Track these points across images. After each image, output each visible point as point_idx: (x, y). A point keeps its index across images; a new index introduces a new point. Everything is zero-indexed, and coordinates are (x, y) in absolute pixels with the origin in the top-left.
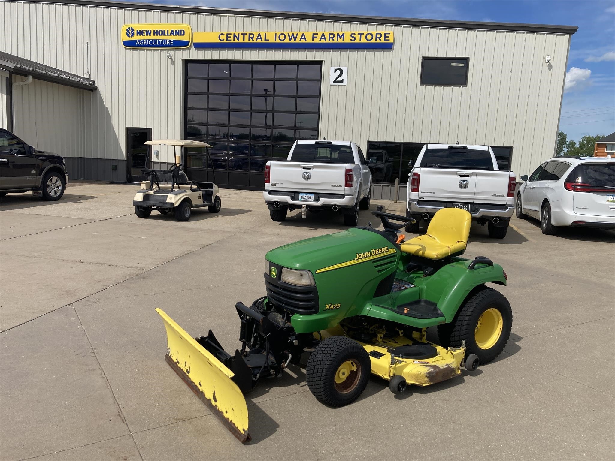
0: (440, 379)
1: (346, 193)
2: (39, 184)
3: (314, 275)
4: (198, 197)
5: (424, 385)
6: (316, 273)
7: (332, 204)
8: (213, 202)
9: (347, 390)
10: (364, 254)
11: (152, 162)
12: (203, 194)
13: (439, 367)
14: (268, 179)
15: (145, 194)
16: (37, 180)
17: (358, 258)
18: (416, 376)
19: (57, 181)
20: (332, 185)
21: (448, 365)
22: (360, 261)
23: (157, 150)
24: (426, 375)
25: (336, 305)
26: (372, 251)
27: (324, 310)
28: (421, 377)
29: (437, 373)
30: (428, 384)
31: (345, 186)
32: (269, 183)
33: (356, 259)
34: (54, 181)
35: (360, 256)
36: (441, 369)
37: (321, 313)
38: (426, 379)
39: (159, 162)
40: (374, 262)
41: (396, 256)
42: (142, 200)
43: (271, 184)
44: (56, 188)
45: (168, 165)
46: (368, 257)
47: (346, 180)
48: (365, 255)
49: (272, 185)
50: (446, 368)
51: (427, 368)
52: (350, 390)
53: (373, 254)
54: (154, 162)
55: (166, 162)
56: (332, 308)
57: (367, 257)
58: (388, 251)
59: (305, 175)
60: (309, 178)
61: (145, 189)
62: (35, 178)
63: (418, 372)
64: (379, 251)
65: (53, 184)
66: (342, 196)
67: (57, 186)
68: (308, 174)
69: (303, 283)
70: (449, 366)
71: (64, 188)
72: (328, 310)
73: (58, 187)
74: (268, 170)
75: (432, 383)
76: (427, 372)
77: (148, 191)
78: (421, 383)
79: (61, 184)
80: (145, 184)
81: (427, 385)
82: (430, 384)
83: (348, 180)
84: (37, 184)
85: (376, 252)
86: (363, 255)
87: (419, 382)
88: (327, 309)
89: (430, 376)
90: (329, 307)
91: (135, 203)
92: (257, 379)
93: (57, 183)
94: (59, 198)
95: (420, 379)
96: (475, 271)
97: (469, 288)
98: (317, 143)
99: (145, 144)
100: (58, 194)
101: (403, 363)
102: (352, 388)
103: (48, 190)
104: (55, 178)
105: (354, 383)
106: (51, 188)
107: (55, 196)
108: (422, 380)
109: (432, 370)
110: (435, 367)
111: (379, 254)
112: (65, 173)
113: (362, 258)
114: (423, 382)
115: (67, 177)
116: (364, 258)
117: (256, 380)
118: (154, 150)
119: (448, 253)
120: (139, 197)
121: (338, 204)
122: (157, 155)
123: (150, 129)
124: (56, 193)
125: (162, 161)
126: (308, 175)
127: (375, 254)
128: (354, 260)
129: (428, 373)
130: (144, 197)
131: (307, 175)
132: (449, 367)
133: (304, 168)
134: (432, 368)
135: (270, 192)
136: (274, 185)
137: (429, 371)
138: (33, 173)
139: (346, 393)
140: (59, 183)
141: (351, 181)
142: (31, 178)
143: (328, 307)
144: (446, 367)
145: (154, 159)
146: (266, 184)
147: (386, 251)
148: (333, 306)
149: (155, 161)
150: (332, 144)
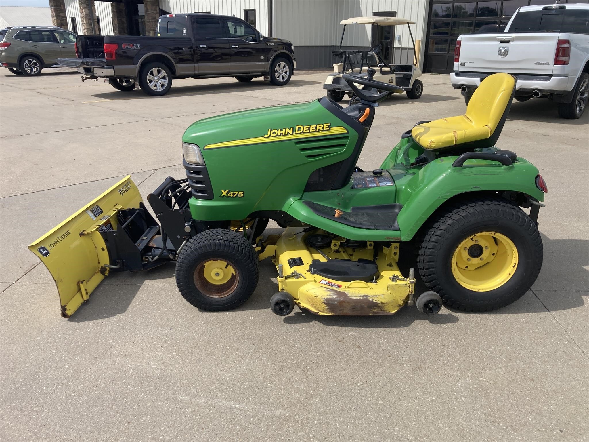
0: (347, 311)
1: (555, 73)
2: (267, 69)
3: (203, 152)
4: (389, 80)
5: (321, 313)
6: (204, 149)
7: (532, 87)
8: (411, 87)
9: (219, 294)
10: (281, 130)
11: (394, 48)
12: (396, 78)
13: (349, 295)
14: (457, 57)
15: (335, 77)
16: (265, 66)
17: (270, 135)
18: (312, 300)
19: (284, 67)
20: (535, 63)
21: (366, 296)
22: (271, 139)
23: (400, 34)
24: (323, 300)
25: (237, 193)
26: (297, 127)
27: (220, 197)
28: (317, 302)
29: (341, 303)
30: (328, 314)
31: (555, 64)
32: (458, 62)
33: (265, 136)
34: (282, 66)
35: (274, 133)
36: (350, 298)
37: (217, 200)
38: (324, 306)
39: (400, 48)
40: (297, 143)
41: (347, 138)
42: (331, 84)
43: (460, 63)
44: (284, 73)
45: (409, 51)
46: (288, 135)
47: (557, 55)
48: (283, 132)
49: (461, 65)
50: (360, 299)
51: (329, 293)
52: (224, 295)
53: (297, 132)
54: (396, 48)
55: (407, 47)
56: (232, 195)
57: (285, 135)
58: (329, 130)
59: (501, 50)
60: (506, 53)
61: (337, 72)
62: (264, 63)
63: (314, 295)
64: (311, 128)
65: (281, 69)
66: (547, 77)
67: (285, 71)
68: (506, 49)
69: (191, 160)
70: (369, 298)
71: (292, 73)
72: (226, 197)
73: (286, 73)
74: (458, 46)
75: (333, 314)
76: (326, 297)
77: (340, 74)
78: (318, 310)
79: (288, 70)
80: (337, 67)
81: (326, 314)
82: (330, 314)
83: (560, 54)
84: (265, 69)
85: (305, 129)
86: (280, 132)
87: (315, 308)
88: (224, 195)
89: (329, 303)
90: (227, 193)
91: (326, 87)
92: (153, 261)
93: (284, 69)
94: (286, 83)
95: (316, 305)
96: (465, 170)
97: (445, 195)
98: (545, 9)
99: (341, 23)
100: (286, 79)
101: (302, 279)
102: (227, 293)
103: (276, 75)
104: (283, 64)
105: (231, 289)
106: (279, 73)
107: (283, 81)
108: (319, 306)
109: (335, 296)
110: (343, 294)
111: (310, 132)
112: (293, 59)
113: (277, 135)
114: (320, 309)
115: (295, 63)
116: (280, 135)
117: (151, 261)
118: (397, 35)
119: (452, 141)
120: (329, 80)
121: (540, 88)
122: (399, 41)
123: (395, 13)
124: (283, 78)
125: (403, 47)
126: (506, 51)
127: (303, 132)
128: (263, 138)
129: (326, 300)
130: (333, 80)
131: (503, 51)
132: (368, 300)
133: (501, 42)
134: (335, 295)
135: (458, 74)
136: (463, 64)
137: (328, 297)
138: (262, 59)
139: (217, 297)
140: (287, 69)
141: (567, 56)
142: (260, 63)
143: (224, 193)
144: (362, 298)
145: (396, 45)
146: (455, 63)
147: (324, 129)
148: (232, 193)
149: (397, 46)
150: (566, 9)
